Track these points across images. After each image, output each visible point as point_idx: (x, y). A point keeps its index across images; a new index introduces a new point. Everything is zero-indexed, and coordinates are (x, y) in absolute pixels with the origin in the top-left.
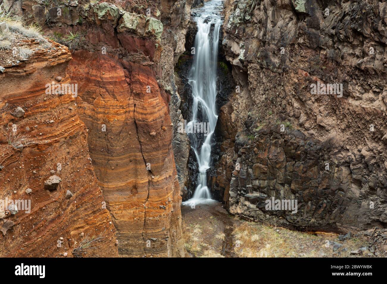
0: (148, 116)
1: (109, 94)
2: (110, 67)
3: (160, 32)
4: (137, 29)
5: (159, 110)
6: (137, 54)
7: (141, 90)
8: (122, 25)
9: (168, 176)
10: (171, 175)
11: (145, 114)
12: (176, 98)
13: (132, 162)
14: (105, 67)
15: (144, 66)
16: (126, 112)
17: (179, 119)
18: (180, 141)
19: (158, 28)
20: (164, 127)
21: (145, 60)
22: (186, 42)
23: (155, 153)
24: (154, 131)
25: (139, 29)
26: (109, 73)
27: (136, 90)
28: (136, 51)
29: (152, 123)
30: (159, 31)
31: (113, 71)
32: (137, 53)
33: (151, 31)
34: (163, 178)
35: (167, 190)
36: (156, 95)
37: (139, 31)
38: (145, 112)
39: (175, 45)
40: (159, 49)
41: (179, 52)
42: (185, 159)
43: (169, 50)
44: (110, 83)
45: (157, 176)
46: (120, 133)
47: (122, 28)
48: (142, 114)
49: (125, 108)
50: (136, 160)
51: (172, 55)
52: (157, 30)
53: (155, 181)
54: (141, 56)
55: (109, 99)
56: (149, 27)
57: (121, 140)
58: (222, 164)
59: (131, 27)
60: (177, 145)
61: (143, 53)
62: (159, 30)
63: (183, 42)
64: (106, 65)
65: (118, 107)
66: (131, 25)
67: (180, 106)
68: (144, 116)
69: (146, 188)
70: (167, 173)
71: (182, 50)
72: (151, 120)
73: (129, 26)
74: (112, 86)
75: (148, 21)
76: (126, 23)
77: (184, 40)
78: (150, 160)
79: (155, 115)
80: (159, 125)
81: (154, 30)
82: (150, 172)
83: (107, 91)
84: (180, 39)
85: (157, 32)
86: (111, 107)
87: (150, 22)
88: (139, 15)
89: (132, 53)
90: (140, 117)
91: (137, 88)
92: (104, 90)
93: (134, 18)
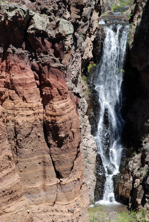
0: (57, 118)
1: (19, 96)
2: (20, 69)
3: (70, 34)
4: (47, 30)
5: (68, 112)
6: (47, 56)
7: (51, 92)
8: (32, 26)
9: (76, 179)
10: (79, 177)
11: (55, 116)
12: (83, 104)
13: (41, 164)
14: (15, 68)
15: (54, 68)
16: (34, 114)
17: (86, 125)
18: (86, 147)
19: (69, 30)
20: (73, 129)
21: (55, 61)
22: (93, 49)
23: (64, 155)
24: (63, 132)
25: (49, 31)
26: (19, 75)
27: (45, 92)
28: (46, 53)
29: (61, 125)
31: (23, 73)
32: (47, 54)
33: (61, 33)
34: (71, 180)
35: (75, 193)
36: (66, 97)
37: (49, 32)
38: (54, 114)
39: (83, 52)
40: (69, 52)
41: (86, 58)
42: (91, 165)
43: (77, 56)
44: (20, 85)
45: (65, 178)
46: (30, 134)
47: (32, 29)
48: (51, 116)
49: (34, 109)
50: (45, 162)
51: (80, 61)
52: (68, 31)
53: (64, 183)
54: (51, 57)
55: (18, 101)
56: (60, 28)
57: (30, 142)
58: (129, 171)
59: (41, 29)
60: (84, 151)
61: (53, 55)
62: (69, 32)
63: (90, 48)
64: (16, 67)
65: (28, 109)
66: (41, 27)
67: (87, 112)
68: (53, 118)
69: (54, 191)
70: (75, 175)
71: (89, 57)
72: (60, 122)
73: (40, 27)
74: (22, 88)
75: (59, 22)
76: (36, 24)
77: (92, 46)
78: (59, 162)
79: (64, 117)
80: (69, 128)
81: (64, 32)
82: (59, 175)
83: (17, 93)
84: (87, 46)
85: (67, 33)
86: (21, 109)
87: (60, 23)
88: (50, 17)
89: (42, 55)
90: (49, 119)
91: (46, 91)
92: (14, 92)
93: (44, 19)
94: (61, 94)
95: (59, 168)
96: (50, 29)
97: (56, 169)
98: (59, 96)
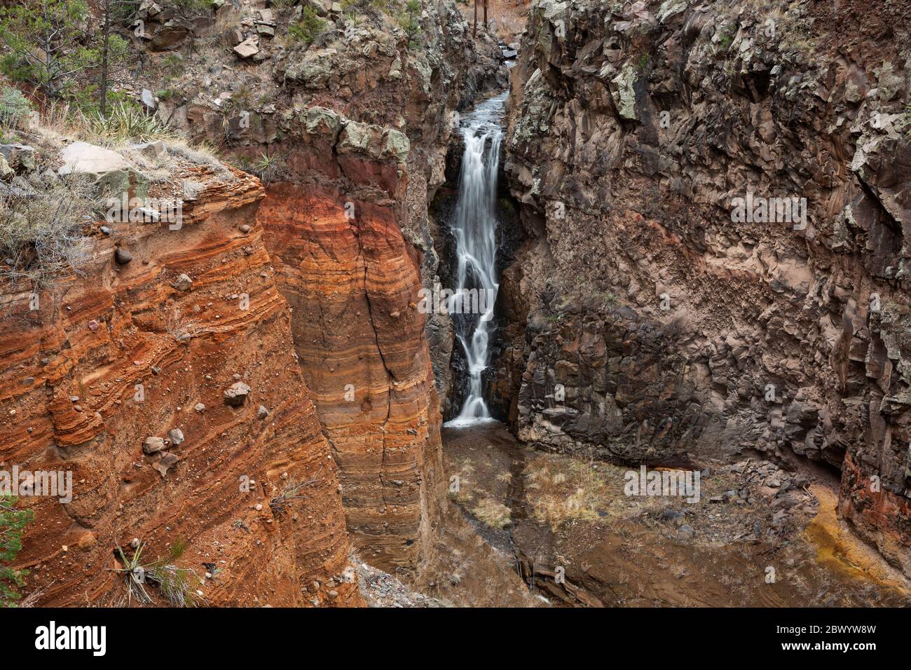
0: (387, 287)
1: (325, 252)
2: (326, 209)
3: (405, 153)
4: (369, 147)
5: (404, 277)
6: (369, 187)
7: (376, 245)
8: (345, 142)
9: (419, 382)
10: (425, 380)
11: (383, 284)
12: (432, 257)
13: (362, 360)
14: (318, 208)
15: (380, 206)
16: (351, 281)
18: (438, 326)
19: (402, 146)
20: (413, 304)
21: (381, 196)
22: (446, 168)
23: (398, 345)
24: (397, 309)
25: (372, 148)
26: (324, 219)
27: (367, 244)
28: (367, 183)
29: (394, 297)
30: (403, 150)
31: (331, 216)
32: (369, 185)
33: (391, 150)
34: (412, 384)
35: (418, 405)
36: (400, 253)
37: (372, 150)
38: (383, 280)
39: (428, 173)
40: (404, 179)
41: (435, 183)
42: (446, 355)
43: (419, 181)
44: (327, 234)
45: (402, 381)
46: (343, 313)
47: (345, 146)
48: (377, 283)
49: (350, 273)
50: (368, 357)
51: (425, 188)
52: (401, 148)
53: (400, 390)
54: (376, 190)
55: (324, 260)
56: (388, 144)
57: (345, 325)
58: (507, 362)
59: (359, 145)
60: (434, 332)
61: (378, 186)
63: (441, 167)
64: (319, 206)
65: (340, 273)
66: (359, 142)
67: (438, 270)
68: (380, 287)
69: (385, 402)
70: (418, 377)
71: (440, 181)
72: (391, 292)
73: (356, 143)
74: (329, 240)
75: (386, 134)
76: (351, 138)
77: (444, 164)
78: (391, 356)
79: (398, 284)
80: (405, 301)
81: (395, 149)
82: (391, 376)
83: (321, 246)
84: (437, 163)
85: (400, 151)
86: (328, 273)
87: (389, 136)
88: (372, 126)
89: (361, 186)
90: (374, 288)
91: (369, 242)
92: (317, 246)
93: (364, 131)
94: (393, 248)
95: (394, 366)
96: (373, 146)
97: (387, 366)
98: (390, 251)
